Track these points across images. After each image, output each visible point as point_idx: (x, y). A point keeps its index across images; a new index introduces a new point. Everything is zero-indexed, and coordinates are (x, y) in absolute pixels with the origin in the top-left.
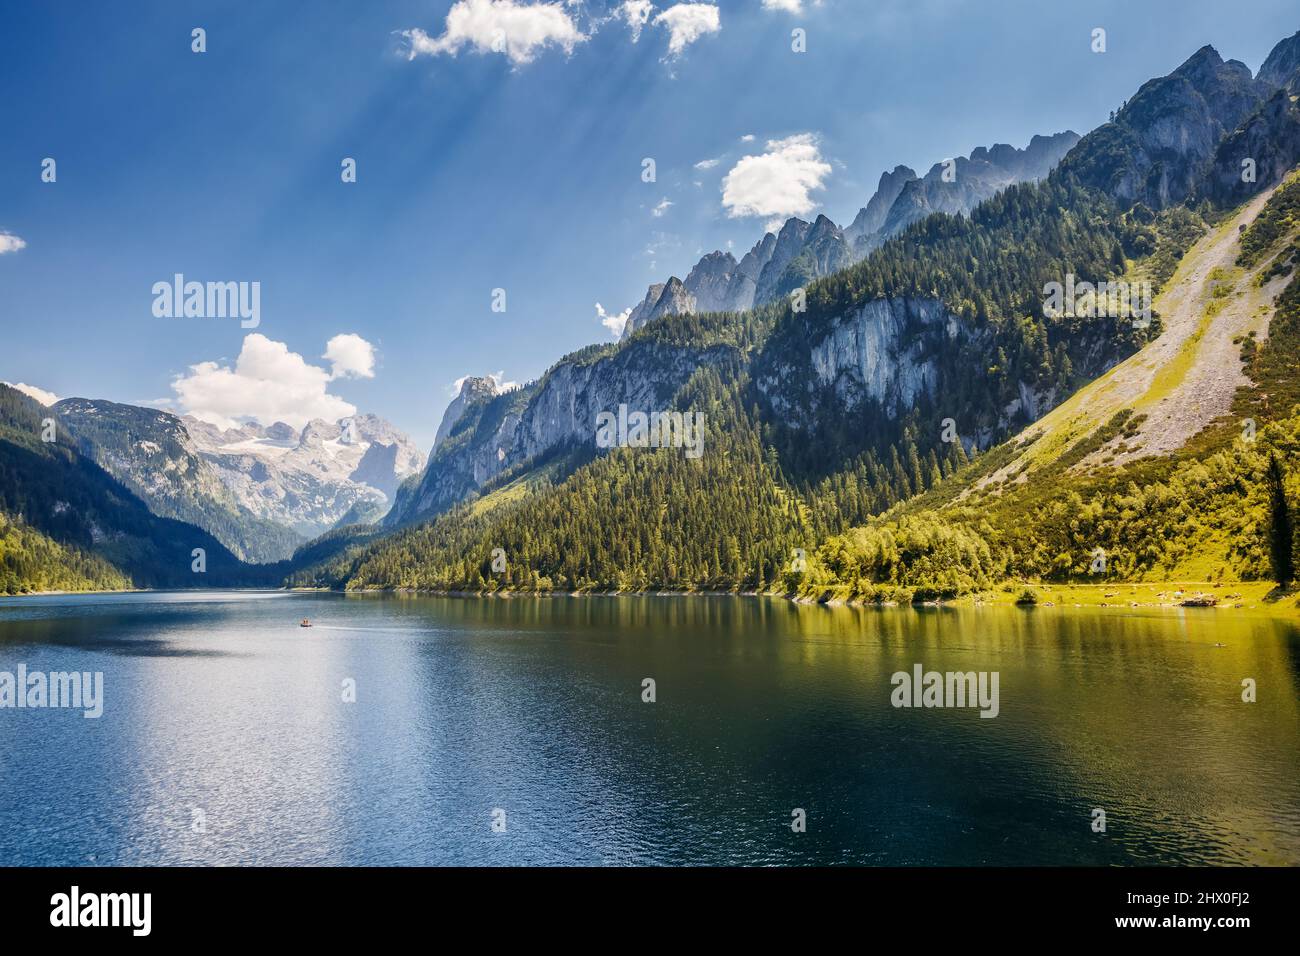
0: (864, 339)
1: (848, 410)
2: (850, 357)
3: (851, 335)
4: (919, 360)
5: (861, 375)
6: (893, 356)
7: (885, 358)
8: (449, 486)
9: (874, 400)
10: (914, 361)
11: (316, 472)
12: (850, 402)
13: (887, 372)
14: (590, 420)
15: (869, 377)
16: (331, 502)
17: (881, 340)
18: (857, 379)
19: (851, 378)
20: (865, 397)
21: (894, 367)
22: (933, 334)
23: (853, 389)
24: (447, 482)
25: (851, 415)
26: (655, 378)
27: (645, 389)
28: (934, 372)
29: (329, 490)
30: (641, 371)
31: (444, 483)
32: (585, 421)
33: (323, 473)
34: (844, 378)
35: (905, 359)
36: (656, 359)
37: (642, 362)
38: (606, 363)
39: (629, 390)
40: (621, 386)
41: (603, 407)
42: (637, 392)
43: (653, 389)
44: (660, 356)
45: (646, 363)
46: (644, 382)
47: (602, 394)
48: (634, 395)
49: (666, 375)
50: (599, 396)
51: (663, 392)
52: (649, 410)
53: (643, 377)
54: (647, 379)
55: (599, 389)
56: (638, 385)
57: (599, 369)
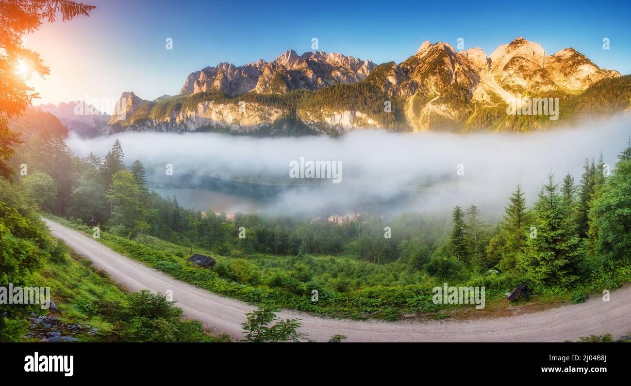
4: (360, 126)
10: (358, 126)
22: (363, 121)
36: (257, 108)
37: (251, 108)
38: (231, 105)
39: (246, 115)
40: (241, 113)
41: (233, 118)
42: (250, 116)
43: (258, 116)
44: (259, 107)
45: (253, 108)
46: (253, 114)
47: (232, 114)
48: (248, 117)
49: (262, 113)
50: (230, 114)
51: (262, 118)
52: (256, 122)
53: (252, 112)
54: (255, 113)
55: (229, 112)
56: (250, 114)
57: (228, 106)
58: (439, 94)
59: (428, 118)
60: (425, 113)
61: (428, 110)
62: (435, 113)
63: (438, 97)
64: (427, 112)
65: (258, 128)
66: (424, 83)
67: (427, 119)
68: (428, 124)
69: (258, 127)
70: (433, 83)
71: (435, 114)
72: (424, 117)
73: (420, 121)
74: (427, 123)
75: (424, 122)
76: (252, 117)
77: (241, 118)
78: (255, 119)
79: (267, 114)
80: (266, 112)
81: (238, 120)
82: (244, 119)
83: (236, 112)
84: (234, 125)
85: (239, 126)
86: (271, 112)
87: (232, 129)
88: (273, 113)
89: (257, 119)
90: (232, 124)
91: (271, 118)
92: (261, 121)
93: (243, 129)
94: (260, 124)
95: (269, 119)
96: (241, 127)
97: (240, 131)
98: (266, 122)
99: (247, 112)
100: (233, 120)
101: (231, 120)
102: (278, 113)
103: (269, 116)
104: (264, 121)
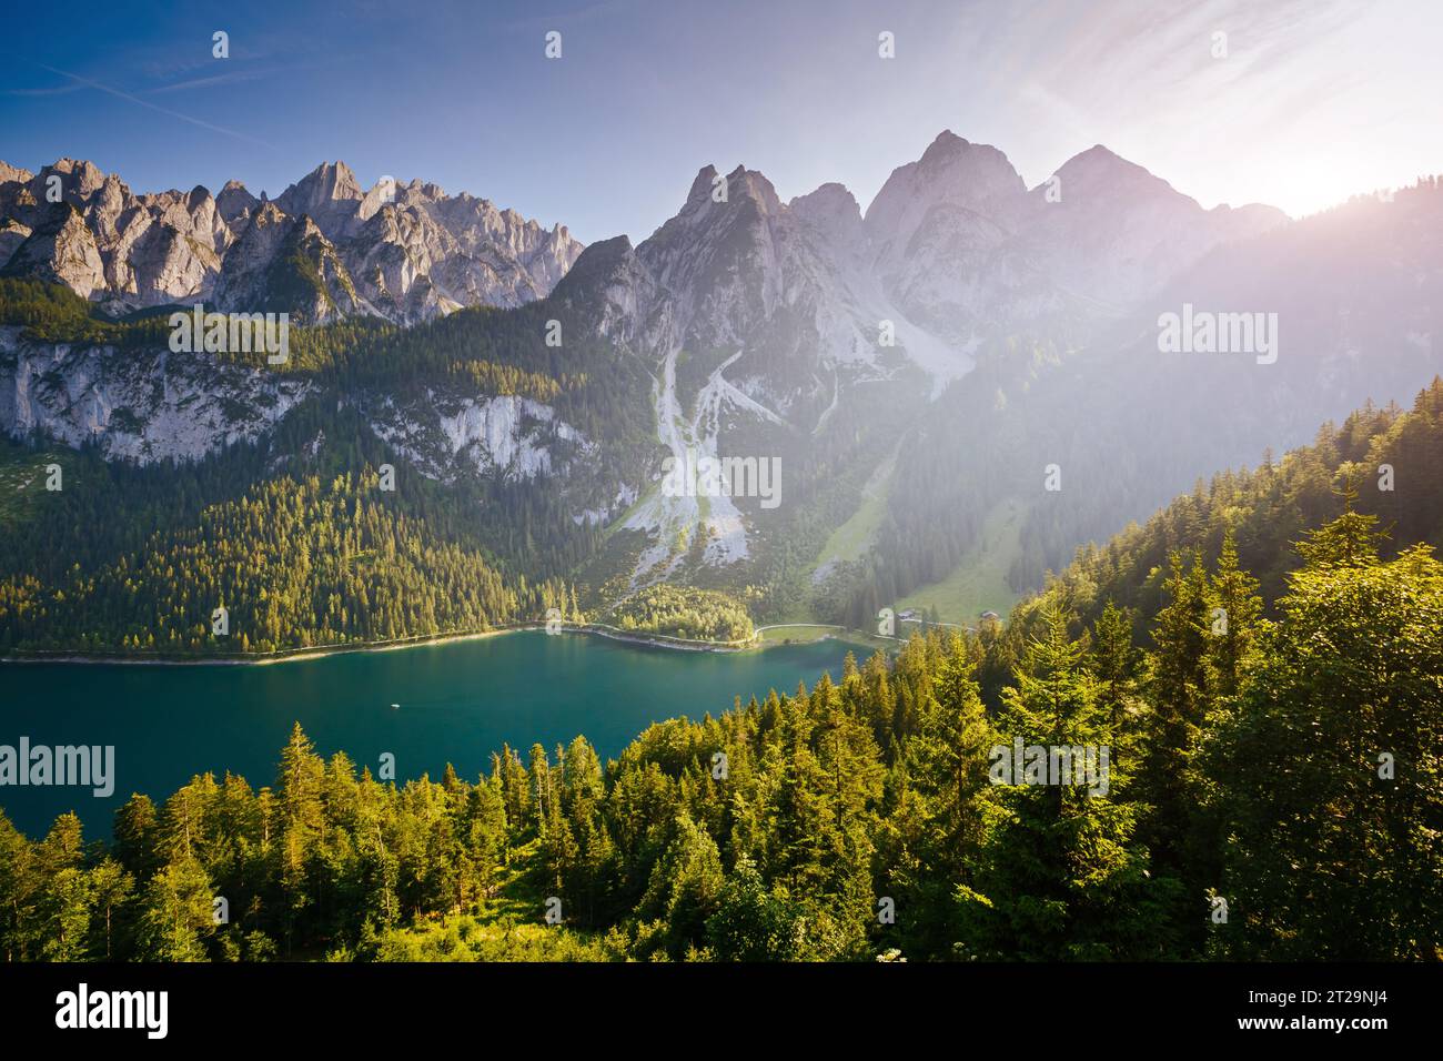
0: (492, 421)
1: (481, 472)
2: (480, 432)
3: (482, 416)
4: (536, 445)
5: (488, 446)
6: (516, 437)
7: (509, 439)
9: (499, 467)
10: (532, 446)
12: (481, 466)
13: (510, 448)
14: (75, 413)
15: (494, 449)
17: (506, 425)
18: (487, 449)
19: (482, 448)
20: (493, 464)
21: (515, 446)
22: (545, 429)
23: (484, 457)
25: (482, 476)
26: (219, 393)
27: (202, 401)
28: (548, 456)
30: (191, 378)
32: (68, 413)
34: (476, 447)
35: (526, 443)
36: (216, 372)
37: (191, 370)
38: (109, 351)
39: (171, 397)
40: (151, 387)
41: (116, 406)
42: (188, 401)
43: (218, 404)
44: (222, 369)
45: (199, 371)
46: (200, 392)
47: (109, 389)
48: (181, 404)
49: (235, 393)
50: (101, 389)
51: (234, 411)
52: (212, 425)
53: (195, 387)
54: (205, 391)
55: (100, 381)
56: (187, 394)
57: (92, 355)
58: (740, 342)
59: (715, 420)
60: (707, 404)
61: (715, 394)
62: (733, 403)
63: (739, 354)
64: (712, 402)
65: (218, 450)
66: (704, 307)
67: (712, 426)
68: (715, 438)
69: (216, 443)
70: (726, 309)
71: (733, 408)
72: (704, 417)
73: (693, 430)
74: (711, 434)
75: (703, 434)
76: (196, 405)
77: (149, 409)
78: (207, 416)
79: (252, 396)
80: (248, 389)
81: (138, 413)
82: (161, 413)
83: (127, 382)
84: (119, 435)
85: (142, 440)
86: (269, 389)
87: (111, 451)
88: (276, 396)
89: (215, 414)
90: (111, 430)
91: (267, 413)
92: (231, 422)
93: (159, 454)
94: (225, 434)
95: (259, 416)
96: (147, 445)
97: (143, 460)
98: (247, 426)
99: (176, 387)
100: (115, 413)
101: (108, 412)
102: (292, 395)
103: (261, 404)
104: (240, 423)
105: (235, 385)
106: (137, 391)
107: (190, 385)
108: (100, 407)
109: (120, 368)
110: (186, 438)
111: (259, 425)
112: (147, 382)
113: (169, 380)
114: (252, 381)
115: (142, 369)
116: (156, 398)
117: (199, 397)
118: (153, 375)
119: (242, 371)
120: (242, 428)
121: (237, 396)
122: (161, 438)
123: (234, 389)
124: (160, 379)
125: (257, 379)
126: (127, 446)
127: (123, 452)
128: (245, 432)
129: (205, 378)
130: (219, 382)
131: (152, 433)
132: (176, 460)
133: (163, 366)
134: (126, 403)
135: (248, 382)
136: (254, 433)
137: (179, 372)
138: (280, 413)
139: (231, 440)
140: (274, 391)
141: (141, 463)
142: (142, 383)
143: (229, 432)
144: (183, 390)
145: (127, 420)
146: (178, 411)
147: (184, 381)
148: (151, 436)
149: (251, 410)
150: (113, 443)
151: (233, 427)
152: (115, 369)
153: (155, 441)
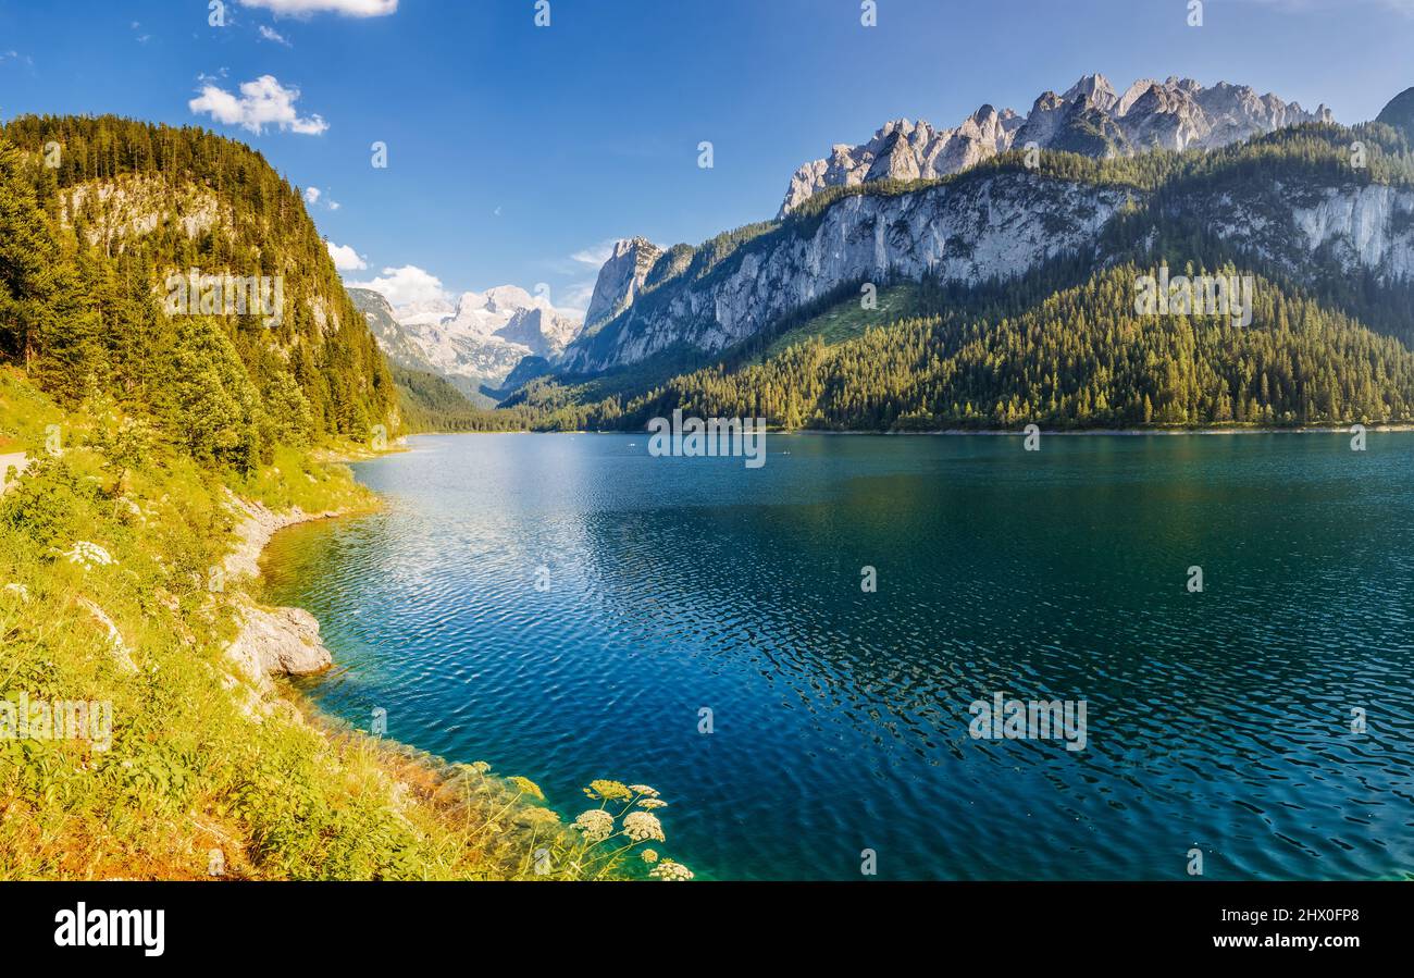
0: (1360, 213)
1: (1345, 272)
2: (1344, 227)
3: (1348, 208)
5: (1354, 243)
6: (1389, 234)
7: (1379, 235)
8: (666, 331)
9: (1366, 267)
10: (1408, 245)
11: (475, 336)
12: (1346, 265)
13: (1380, 247)
14: (917, 250)
15: (1361, 246)
16: (492, 359)
17: (1377, 219)
18: (1353, 247)
19: (1347, 245)
20: (1359, 264)
21: (1387, 244)
23: (1349, 255)
24: (661, 327)
26: (1040, 209)
27: (1023, 219)
29: (488, 349)
30: (1013, 199)
31: (657, 328)
32: (911, 251)
33: (480, 336)
34: (1340, 243)
35: (1402, 241)
36: (1036, 189)
37: (1013, 191)
38: (942, 192)
39: (995, 219)
40: (977, 214)
41: (948, 237)
42: (1010, 221)
43: (1038, 219)
44: (1041, 187)
45: (1020, 192)
46: (1022, 210)
47: (943, 222)
48: (1004, 224)
49: (1054, 207)
50: (937, 224)
51: (1054, 225)
52: (1033, 240)
53: (1016, 206)
54: (1026, 208)
55: (934, 219)
56: (1010, 214)
57: (928, 197)
65: (1039, 264)
69: (1038, 258)
76: (1018, 223)
77: (977, 234)
78: (1029, 232)
79: (1070, 209)
80: (1066, 202)
81: (967, 239)
82: (986, 235)
83: (958, 213)
84: (952, 261)
85: (971, 263)
86: (1086, 202)
87: (946, 277)
88: (1094, 208)
89: (1036, 229)
90: (945, 258)
91: (1086, 225)
92: (1050, 236)
93: (985, 274)
94: (1046, 248)
95: (1078, 228)
96: (975, 267)
97: (972, 282)
98: (1066, 238)
99: (999, 210)
100: (949, 242)
101: (942, 244)
102: (1111, 205)
103: (1079, 216)
104: (1060, 235)
105: (1054, 200)
106: (966, 220)
107: (1012, 206)
108: (936, 241)
109: (951, 202)
110: (1009, 257)
111: (1078, 238)
112: (974, 210)
113: (993, 205)
114: (1070, 195)
115: (969, 200)
116: (982, 224)
117: (1021, 215)
118: (979, 203)
119: (1061, 186)
120: (1062, 240)
121: (1057, 210)
122: (987, 259)
123: (1052, 203)
124: (984, 205)
125: (1075, 192)
126: (960, 269)
127: (956, 276)
128: (1066, 243)
129: (1026, 197)
130: (1039, 198)
131: (979, 256)
132: (1001, 278)
133: (987, 194)
134: (957, 232)
135: (1066, 195)
136: (1074, 245)
137: (1002, 195)
138: (1099, 223)
139: (1052, 252)
140: (1092, 202)
141: (971, 285)
142: (969, 211)
143: (1050, 246)
144: (1005, 211)
145: (959, 247)
146: (1001, 231)
147: (1007, 203)
148: (977, 261)
149: (1070, 222)
150: (947, 268)
151: (1054, 240)
152: (948, 204)
153: (982, 263)
